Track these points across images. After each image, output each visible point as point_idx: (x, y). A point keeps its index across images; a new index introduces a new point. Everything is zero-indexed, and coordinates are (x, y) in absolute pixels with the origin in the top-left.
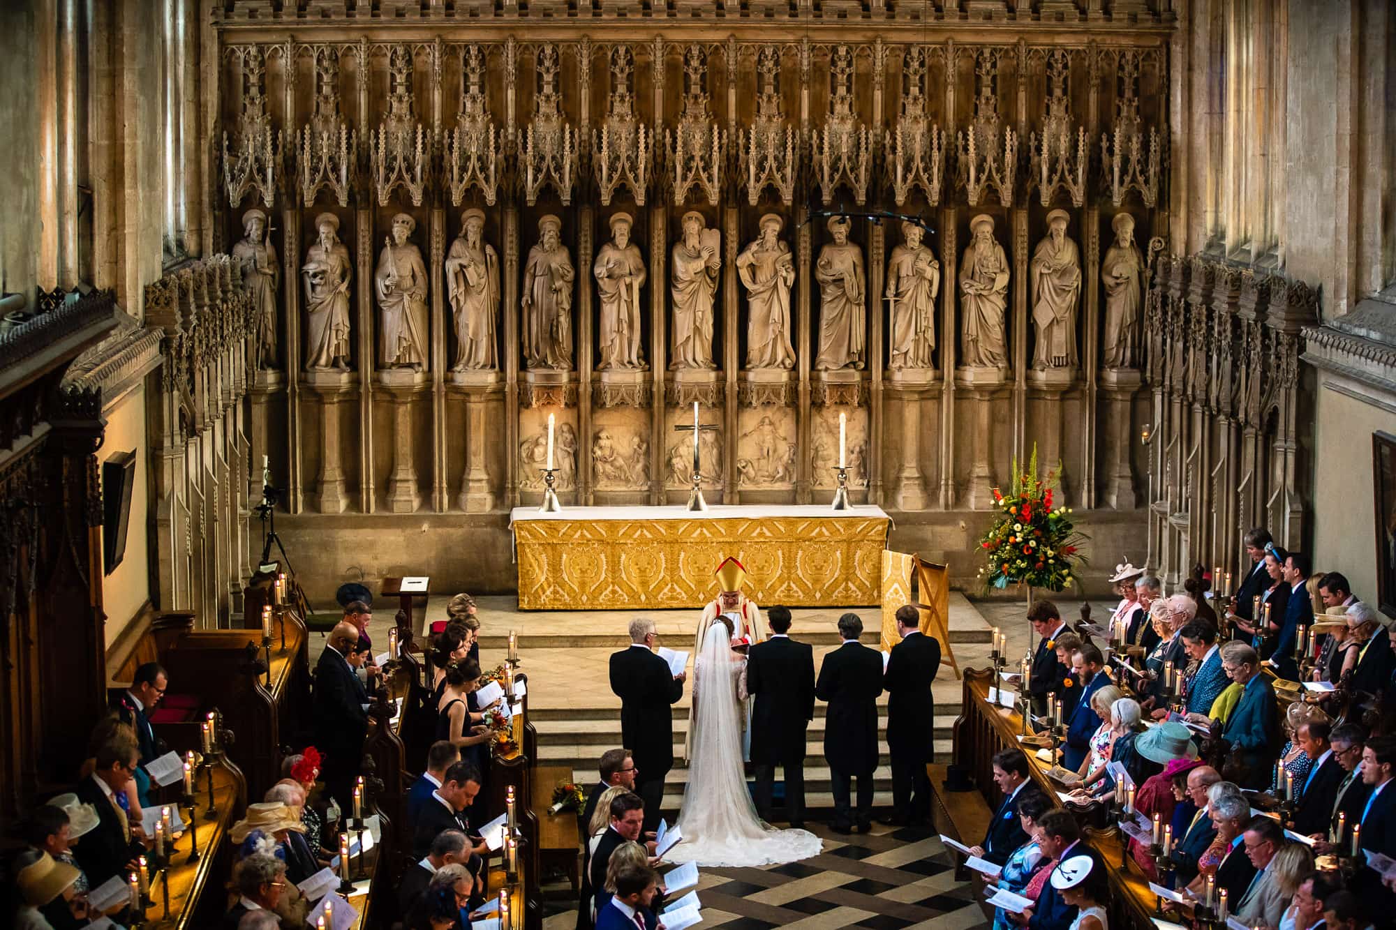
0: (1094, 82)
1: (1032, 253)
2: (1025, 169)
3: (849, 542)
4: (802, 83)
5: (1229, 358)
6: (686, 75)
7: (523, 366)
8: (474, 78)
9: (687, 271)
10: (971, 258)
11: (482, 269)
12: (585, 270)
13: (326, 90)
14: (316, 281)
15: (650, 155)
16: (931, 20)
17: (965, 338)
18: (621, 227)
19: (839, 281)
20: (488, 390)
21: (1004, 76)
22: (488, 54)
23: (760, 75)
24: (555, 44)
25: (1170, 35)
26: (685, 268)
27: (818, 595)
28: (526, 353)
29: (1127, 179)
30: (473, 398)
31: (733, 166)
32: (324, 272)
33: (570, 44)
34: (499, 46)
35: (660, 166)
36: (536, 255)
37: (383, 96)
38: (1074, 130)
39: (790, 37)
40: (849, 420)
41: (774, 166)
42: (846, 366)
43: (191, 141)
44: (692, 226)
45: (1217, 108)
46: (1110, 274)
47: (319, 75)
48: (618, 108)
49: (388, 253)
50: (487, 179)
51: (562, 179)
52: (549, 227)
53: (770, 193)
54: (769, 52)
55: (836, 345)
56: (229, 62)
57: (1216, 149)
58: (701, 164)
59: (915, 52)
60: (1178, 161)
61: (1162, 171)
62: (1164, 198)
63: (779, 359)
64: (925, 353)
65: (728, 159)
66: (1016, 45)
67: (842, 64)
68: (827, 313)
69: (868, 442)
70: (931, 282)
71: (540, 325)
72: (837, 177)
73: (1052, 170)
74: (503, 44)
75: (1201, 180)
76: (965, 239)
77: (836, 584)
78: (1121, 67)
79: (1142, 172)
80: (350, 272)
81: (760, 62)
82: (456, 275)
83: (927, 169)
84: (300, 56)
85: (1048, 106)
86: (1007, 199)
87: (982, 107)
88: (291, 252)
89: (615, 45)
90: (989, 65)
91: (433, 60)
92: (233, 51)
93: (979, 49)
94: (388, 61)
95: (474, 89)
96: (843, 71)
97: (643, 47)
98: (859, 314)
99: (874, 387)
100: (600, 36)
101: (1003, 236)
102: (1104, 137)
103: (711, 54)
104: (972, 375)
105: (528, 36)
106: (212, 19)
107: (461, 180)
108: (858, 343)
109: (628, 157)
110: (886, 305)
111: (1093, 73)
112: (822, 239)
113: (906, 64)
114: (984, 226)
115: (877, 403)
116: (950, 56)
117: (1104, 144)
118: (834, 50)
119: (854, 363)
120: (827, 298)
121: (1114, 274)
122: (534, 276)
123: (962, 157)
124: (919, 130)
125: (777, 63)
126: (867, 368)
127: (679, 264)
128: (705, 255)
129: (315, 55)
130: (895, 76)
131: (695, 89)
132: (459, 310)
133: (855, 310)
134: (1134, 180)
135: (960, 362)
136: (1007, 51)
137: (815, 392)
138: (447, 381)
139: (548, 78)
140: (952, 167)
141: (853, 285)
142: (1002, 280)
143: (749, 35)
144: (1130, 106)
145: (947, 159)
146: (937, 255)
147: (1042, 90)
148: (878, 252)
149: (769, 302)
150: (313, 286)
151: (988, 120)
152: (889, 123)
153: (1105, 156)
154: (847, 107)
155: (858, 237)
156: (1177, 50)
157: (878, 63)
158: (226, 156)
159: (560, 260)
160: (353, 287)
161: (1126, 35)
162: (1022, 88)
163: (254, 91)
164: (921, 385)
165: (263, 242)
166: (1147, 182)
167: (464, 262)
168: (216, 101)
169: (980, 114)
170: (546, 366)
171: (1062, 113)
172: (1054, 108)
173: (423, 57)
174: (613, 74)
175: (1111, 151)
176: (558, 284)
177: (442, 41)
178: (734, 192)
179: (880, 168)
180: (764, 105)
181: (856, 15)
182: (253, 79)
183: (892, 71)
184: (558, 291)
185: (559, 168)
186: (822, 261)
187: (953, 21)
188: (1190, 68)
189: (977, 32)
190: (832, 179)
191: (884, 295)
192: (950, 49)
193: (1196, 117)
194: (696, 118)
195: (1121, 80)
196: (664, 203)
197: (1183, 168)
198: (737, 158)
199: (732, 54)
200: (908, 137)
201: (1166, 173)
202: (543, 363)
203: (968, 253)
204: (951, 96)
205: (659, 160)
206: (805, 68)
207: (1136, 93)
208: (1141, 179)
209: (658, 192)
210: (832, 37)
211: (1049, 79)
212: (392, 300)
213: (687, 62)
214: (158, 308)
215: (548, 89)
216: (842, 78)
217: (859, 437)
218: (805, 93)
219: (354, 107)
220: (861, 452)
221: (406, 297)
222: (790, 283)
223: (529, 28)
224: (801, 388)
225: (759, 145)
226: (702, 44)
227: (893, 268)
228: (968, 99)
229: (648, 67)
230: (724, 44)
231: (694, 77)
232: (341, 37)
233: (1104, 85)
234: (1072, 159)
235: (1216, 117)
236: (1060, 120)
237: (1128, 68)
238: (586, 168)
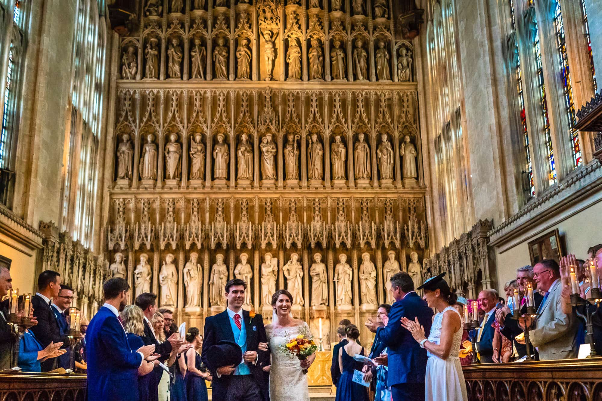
0: (401, 208)
1: (383, 266)
2: (379, 237)
3: (323, 361)
4: (304, 210)
5: (458, 263)
6: (266, 208)
7: (210, 306)
8: (195, 209)
9: (266, 272)
10: (362, 267)
11: (196, 272)
12: (231, 272)
13: (146, 213)
14: (138, 276)
15: (254, 233)
16: (346, 190)
17: (362, 294)
18: (244, 257)
19: (318, 275)
20: (197, 314)
21: (371, 209)
22: (200, 202)
23: (290, 208)
24: (223, 199)
25: (425, 193)
26: (265, 270)
27: (312, 381)
28: (211, 301)
29: (414, 238)
30: (192, 317)
31: (281, 237)
32: (141, 273)
33: (227, 199)
34: (204, 200)
35: (257, 237)
36: (215, 267)
37: (164, 216)
38: (395, 224)
39: (300, 196)
40: (323, 324)
41: (295, 235)
42: (321, 304)
43: (97, 228)
44: (268, 257)
45: (443, 213)
46: (410, 272)
47: (144, 209)
48: (243, 218)
49: (164, 267)
50: (198, 240)
51: (223, 240)
52: (220, 257)
53: (294, 245)
54: (293, 200)
55: (318, 296)
56: (114, 205)
57: (444, 227)
58: (270, 235)
59: (341, 200)
60: (431, 234)
61: (426, 237)
62: (427, 245)
63: (298, 302)
64: (349, 300)
65: (280, 234)
66: (374, 198)
67: (317, 204)
68: (314, 286)
69: (330, 332)
70: (349, 275)
71: (216, 290)
72: (316, 238)
73: (388, 235)
74: (205, 198)
75: (439, 238)
76: (360, 261)
77: (318, 378)
78: (409, 204)
79: (419, 236)
80: (151, 273)
81: (290, 204)
82: (187, 273)
83: (346, 236)
84: (138, 203)
85: (386, 217)
86: (373, 246)
87: (364, 217)
88: (130, 266)
89: (242, 198)
90: (365, 204)
91: (181, 204)
92: (115, 201)
93: (362, 199)
94: (167, 204)
95: (195, 213)
96: (317, 206)
97: (252, 200)
98: (325, 286)
99: (331, 312)
100: (238, 196)
101: (373, 260)
102: (405, 225)
103: (274, 202)
104: (365, 307)
105: (214, 196)
106: (108, 189)
107: (189, 240)
108: (325, 296)
109: (246, 233)
110: (334, 282)
111: (400, 206)
112: (312, 261)
113: (338, 204)
114: (366, 256)
115: (333, 317)
116: (352, 201)
117: (406, 228)
118: (314, 200)
119: (324, 303)
120: (314, 280)
121: (412, 271)
122: (214, 274)
123: (358, 233)
124: (343, 225)
125: (296, 204)
126: (328, 305)
127: (263, 269)
128: (272, 266)
129: (142, 202)
130: (335, 209)
131: (269, 213)
132: (188, 286)
133: (324, 284)
134: (416, 238)
135: (361, 303)
136: (371, 200)
137: (310, 314)
138: (183, 311)
139: (220, 209)
140: (354, 237)
141: (323, 276)
142: (374, 274)
143: (287, 196)
144: (413, 216)
145: (353, 234)
146: (351, 266)
147: (383, 212)
148: (331, 265)
149: (294, 282)
150: (137, 278)
151: (366, 221)
152: (333, 223)
153: (406, 232)
154: (319, 218)
155: (324, 260)
156: (428, 197)
157: (329, 203)
158: (109, 233)
159: (223, 268)
160: (152, 279)
161: (410, 193)
162: (377, 211)
163: (121, 213)
164: (348, 310)
165: (121, 263)
166: (421, 239)
167: (190, 269)
168: (107, 216)
169: (363, 219)
170: (218, 305)
171: (390, 219)
172: (388, 217)
173: (179, 203)
174: (242, 208)
175: (408, 230)
176: (222, 276)
177: (185, 198)
178: (282, 246)
179: (330, 237)
180: (291, 217)
181: (321, 188)
182: (121, 209)
183: (333, 207)
184: (221, 279)
185: (222, 236)
186: (311, 269)
187: (353, 190)
188: (432, 203)
189: (361, 193)
190: (314, 239)
191: (334, 279)
192: (352, 199)
193: (436, 219)
194: (269, 221)
195: (409, 208)
196: (258, 250)
197: (433, 235)
198: (283, 235)
199: (281, 201)
200: (339, 226)
201: (427, 237)
202: (216, 304)
203: (362, 266)
204: (353, 214)
205: (256, 235)
206: (305, 206)
207: (415, 212)
208: (419, 238)
209: (256, 246)
210: (313, 196)
211: (386, 208)
212: (164, 282)
213: (266, 204)
214: (44, 229)
215: (220, 213)
216: (317, 209)
217: (327, 331)
218: (305, 214)
219: (155, 220)
220: (328, 335)
221: (169, 281)
222: (302, 276)
223: (214, 193)
224: (306, 312)
225: (290, 230)
226: (271, 199)
227: (336, 271)
228: (359, 216)
229: (253, 206)
230: (278, 199)
231: (269, 209)
232: (151, 196)
233: (404, 210)
234: (395, 232)
235: (443, 217)
236: (390, 221)
237: (412, 204)
238: (232, 237)
